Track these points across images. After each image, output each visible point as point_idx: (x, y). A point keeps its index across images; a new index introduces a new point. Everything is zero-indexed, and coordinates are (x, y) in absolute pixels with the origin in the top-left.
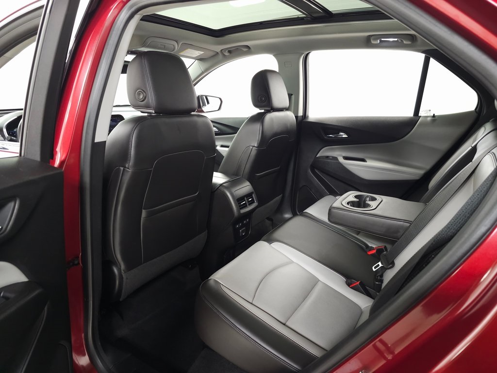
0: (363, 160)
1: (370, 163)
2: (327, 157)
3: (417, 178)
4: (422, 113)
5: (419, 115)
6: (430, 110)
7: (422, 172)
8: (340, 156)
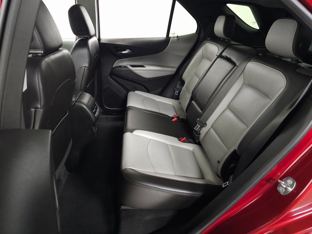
0: (142, 66)
1: (148, 68)
2: (120, 67)
3: (173, 73)
4: (170, 35)
5: (169, 36)
6: (175, 33)
7: (175, 70)
8: (128, 65)
